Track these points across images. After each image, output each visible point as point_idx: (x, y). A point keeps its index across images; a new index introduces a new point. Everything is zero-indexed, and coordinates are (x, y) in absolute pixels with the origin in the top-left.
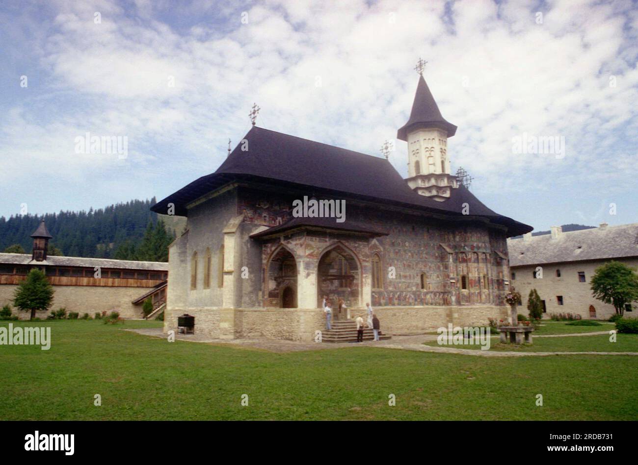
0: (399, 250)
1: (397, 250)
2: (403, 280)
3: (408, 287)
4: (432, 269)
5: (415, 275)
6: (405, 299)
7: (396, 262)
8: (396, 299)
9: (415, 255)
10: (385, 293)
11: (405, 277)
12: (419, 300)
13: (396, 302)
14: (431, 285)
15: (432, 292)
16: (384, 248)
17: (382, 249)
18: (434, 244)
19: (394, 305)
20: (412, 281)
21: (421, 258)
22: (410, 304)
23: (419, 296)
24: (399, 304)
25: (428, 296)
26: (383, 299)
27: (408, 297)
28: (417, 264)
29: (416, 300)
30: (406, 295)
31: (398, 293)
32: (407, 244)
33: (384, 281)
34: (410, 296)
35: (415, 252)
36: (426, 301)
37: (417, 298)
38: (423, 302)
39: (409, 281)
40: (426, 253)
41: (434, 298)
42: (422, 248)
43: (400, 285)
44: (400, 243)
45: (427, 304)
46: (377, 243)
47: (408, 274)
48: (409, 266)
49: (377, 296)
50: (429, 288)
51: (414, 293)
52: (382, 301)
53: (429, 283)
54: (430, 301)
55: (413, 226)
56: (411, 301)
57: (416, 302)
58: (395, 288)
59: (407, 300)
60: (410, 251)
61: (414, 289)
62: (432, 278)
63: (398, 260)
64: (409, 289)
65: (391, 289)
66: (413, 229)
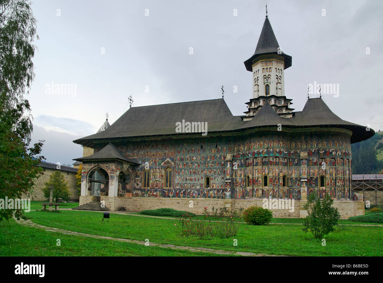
0: (187, 163)
1: (185, 163)
2: (188, 182)
3: (193, 186)
4: (217, 173)
5: (200, 179)
6: (190, 194)
7: (183, 171)
8: (182, 194)
9: (201, 165)
10: (173, 190)
11: (191, 180)
12: (202, 195)
13: (182, 195)
14: (214, 185)
15: (215, 190)
16: (175, 163)
17: (173, 164)
18: (221, 156)
19: (180, 197)
20: (196, 182)
21: (207, 167)
22: (194, 197)
23: (202, 192)
24: (183, 197)
25: (211, 192)
26: (171, 193)
27: (192, 192)
28: (202, 171)
29: (199, 194)
30: (190, 192)
31: (184, 190)
32: (194, 158)
33: (173, 182)
34: (194, 192)
35: (201, 163)
36: (209, 195)
37: (200, 193)
38: (205, 196)
39: (194, 182)
40: (212, 163)
41: (218, 193)
42: (208, 160)
43: (186, 185)
44: (188, 159)
45: (210, 197)
46: (169, 160)
47: (193, 178)
48: (195, 173)
49: (167, 192)
50: (213, 187)
51: (198, 190)
52: (170, 195)
53: (213, 183)
54: (213, 195)
55: (202, 146)
56: (194, 195)
57: (199, 196)
58: (182, 187)
59: (191, 194)
60: (196, 163)
61: (198, 187)
62: (216, 180)
63: (185, 170)
64: (194, 188)
65: (178, 187)
66: (202, 147)
